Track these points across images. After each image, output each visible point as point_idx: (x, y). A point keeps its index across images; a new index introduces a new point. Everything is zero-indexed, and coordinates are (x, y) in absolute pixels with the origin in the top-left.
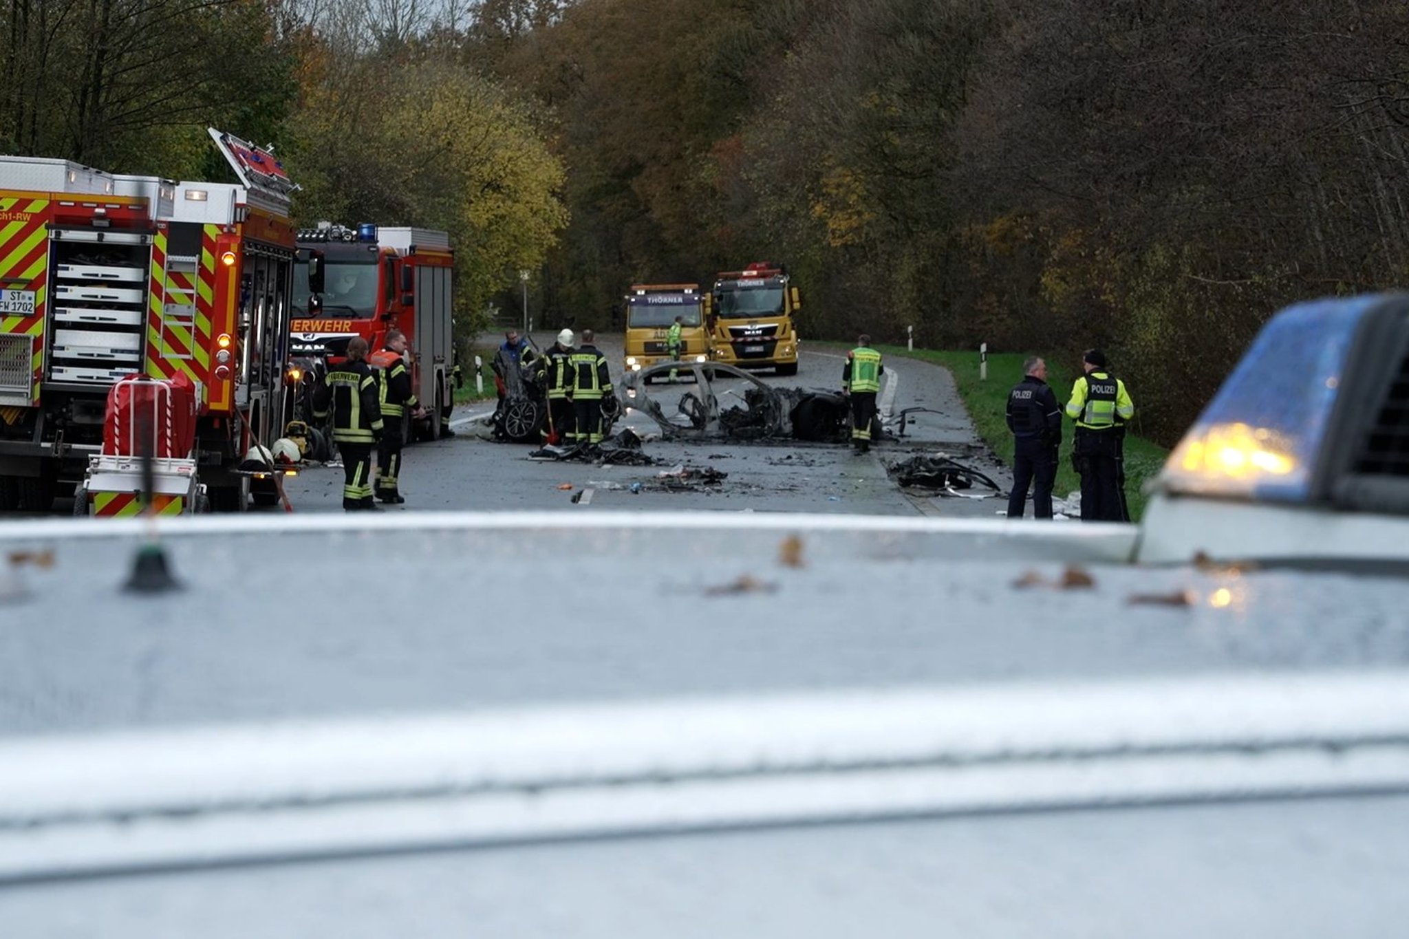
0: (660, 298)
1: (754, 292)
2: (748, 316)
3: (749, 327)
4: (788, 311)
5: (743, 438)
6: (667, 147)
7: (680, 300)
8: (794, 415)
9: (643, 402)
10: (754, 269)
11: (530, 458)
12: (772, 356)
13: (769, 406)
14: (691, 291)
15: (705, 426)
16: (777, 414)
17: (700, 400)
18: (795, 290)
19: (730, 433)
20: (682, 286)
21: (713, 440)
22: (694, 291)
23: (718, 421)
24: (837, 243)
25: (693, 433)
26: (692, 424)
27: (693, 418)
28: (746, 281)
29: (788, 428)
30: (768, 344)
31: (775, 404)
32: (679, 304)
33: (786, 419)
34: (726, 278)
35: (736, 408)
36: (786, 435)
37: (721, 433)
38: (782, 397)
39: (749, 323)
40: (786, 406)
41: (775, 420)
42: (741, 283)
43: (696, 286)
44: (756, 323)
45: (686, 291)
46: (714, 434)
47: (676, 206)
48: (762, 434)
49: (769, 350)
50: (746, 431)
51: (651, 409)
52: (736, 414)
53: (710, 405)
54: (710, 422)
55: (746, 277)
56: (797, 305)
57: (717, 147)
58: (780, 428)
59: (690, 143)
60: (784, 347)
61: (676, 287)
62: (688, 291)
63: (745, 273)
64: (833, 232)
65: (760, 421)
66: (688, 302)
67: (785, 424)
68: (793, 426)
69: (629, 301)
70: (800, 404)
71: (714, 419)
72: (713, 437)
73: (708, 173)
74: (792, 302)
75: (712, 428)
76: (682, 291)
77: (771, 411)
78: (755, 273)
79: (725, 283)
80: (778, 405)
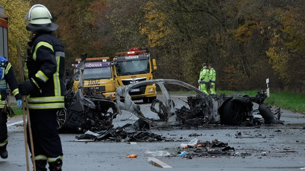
0: (90, 64)
1: (133, 62)
2: (131, 74)
3: (132, 79)
4: (151, 71)
5: (191, 125)
6: (68, 8)
7: (101, 65)
8: (221, 110)
9: (130, 105)
10: (132, 50)
11: (77, 140)
12: (144, 94)
13: (206, 105)
14: (106, 61)
15: (168, 119)
16: (211, 110)
17: (164, 104)
18: (154, 60)
19: (183, 122)
20: (101, 58)
21: (174, 127)
22: (107, 60)
23: (175, 116)
24: (154, 45)
25: (161, 124)
26: (159, 118)
27: (159, 114)
28: (130, 56)
29: (217, 118)
30: (142, 88)
31: (209, 104)
32: (101, 67)
33: (216, 113)
34: (119, 56)
35: (184, 107)
36: (217, 123)
37: (178, 123)
38: (213, 100)
39: (132, 77)
40: (216, 105)
41: (209, 113)
42: (127, 58)
43: (108, 58)
44: (135, 77)
45: (103, 61)
46: (173, 124)
47: (73, 34)
48: (202, 123)
49: (142, 91)
50: (193, 121)
51: (135, 110)
52: (184, 111)
53: (171, 106)
54: (170, 116)
55: (129, 55)
56: (155, 68)
57: (93, 5)
58: (213, 119)
59: (79, 5)
60: (150, 89)
61: (98, 59)
62: (104, 60)
63: (129, 53)
64: (151, 40)
65: (200, 114)
66: (105, 66)
67: (216, 116)
68: (220, 117)
69: (75, 67)
70: (224, 103)
71: (173, 114)
72: (172, 125)
73: (88, 18)
74: (153, 66)
75: (172, 120)
76: (101, 61)
77: (207, 108)
78: (133, 52)
79: (118, 58)
80: (211, 104)
